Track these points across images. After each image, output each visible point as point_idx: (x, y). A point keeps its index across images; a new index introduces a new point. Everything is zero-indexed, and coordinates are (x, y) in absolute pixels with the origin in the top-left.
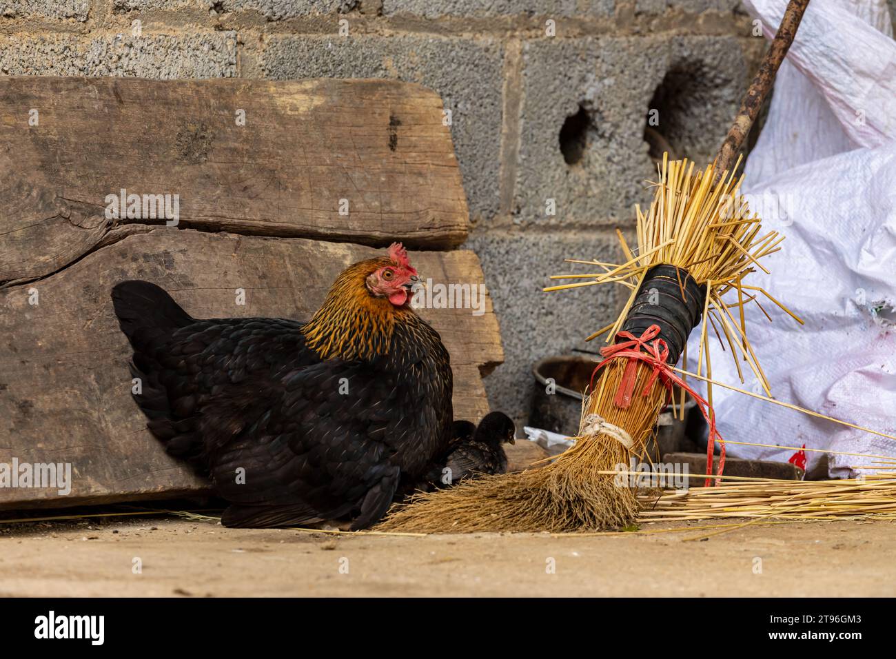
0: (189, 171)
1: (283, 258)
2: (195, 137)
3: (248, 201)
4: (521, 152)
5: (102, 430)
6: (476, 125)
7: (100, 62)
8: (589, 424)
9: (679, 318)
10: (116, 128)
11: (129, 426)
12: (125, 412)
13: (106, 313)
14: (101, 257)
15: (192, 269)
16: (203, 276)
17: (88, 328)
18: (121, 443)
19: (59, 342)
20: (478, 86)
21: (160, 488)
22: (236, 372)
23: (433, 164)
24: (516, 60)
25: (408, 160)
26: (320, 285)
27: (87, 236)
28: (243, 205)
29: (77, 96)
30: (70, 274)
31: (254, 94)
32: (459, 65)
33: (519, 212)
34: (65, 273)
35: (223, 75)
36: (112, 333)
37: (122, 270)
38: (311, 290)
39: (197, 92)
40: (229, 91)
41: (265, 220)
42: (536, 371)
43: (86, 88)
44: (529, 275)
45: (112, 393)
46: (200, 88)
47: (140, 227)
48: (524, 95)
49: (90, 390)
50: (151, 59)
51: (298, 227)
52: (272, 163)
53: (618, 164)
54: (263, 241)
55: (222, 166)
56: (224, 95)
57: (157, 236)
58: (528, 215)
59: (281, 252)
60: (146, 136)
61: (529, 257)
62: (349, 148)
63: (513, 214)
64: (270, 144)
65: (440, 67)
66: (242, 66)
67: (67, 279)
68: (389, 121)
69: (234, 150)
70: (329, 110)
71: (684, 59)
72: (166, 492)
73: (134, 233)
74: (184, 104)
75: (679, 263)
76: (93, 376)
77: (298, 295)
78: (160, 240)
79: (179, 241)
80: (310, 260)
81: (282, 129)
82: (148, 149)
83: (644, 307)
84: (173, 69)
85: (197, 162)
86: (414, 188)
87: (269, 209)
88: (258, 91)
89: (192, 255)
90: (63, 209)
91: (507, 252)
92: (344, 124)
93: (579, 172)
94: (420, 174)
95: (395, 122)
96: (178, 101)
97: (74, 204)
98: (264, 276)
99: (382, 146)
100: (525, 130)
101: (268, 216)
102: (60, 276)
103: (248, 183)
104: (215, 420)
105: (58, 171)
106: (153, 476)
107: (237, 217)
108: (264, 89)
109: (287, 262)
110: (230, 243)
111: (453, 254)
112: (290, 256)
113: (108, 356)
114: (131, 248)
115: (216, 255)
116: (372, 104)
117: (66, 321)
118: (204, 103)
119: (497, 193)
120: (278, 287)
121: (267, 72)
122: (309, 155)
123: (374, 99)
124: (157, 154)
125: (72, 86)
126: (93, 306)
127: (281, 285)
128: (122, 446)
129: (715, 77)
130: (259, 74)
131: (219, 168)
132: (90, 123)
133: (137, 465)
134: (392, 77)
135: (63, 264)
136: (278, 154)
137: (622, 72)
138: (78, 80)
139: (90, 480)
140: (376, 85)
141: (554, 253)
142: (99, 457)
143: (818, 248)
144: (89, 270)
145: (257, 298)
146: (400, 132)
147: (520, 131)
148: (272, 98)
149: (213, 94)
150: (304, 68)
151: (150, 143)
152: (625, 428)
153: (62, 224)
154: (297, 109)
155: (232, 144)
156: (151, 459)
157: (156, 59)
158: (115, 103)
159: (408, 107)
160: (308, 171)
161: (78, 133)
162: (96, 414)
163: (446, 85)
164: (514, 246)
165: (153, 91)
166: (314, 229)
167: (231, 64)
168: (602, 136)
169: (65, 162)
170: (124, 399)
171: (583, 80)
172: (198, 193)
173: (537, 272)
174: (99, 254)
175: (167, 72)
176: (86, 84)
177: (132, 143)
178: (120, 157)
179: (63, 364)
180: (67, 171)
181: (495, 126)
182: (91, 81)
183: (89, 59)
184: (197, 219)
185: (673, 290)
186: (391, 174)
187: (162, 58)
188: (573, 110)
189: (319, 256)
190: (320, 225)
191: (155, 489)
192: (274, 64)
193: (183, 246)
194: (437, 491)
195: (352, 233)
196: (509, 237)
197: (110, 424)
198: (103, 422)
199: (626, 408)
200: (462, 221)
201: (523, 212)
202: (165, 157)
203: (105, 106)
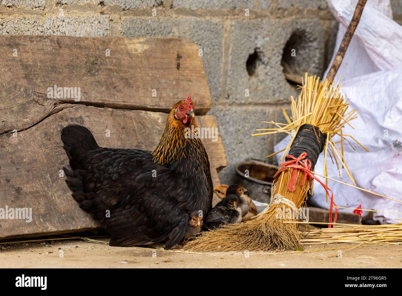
0: (90, 79)
1: (132, 119)
2: (93, 64)
3: (117, 93)
4: (230, 70)
5: (53, 200)
6: (212, 58)
7: (50, 28)
8: (276, 199)
9: (314, 149)
10: (58, 59)
11: (65, 198)
12: (63, 192)
13: (54, 145)
14: (52, 119)
15: (92, 125)
16: (97, 128)
17: (46, 153)
18: (62, 207)
19: (33, 159)
20: (212, 41)
21: (79, 228)
22: (115, 175)
23: (196, 76)
24: (228, 29)
25: (185, 74)
26: (148, 132)
27: (45, 109)
28: (114, 95)
29: (40, 44)
30: (38, 127)
31: (118, 44)
32: (205, 31)
33: (229, 97)
34: (36, 126)
35: (104, 35)
36: (57, 155)
37: (61, 125)
38: (144, 134)
39: (94, 42)
40: (107, 42)
41: (124, 102)
42: (237, 169)
43: (44, 40)
44: (233, 126)
45: (57, 183)
46: (95, 41)
47: (69, 105)
48: (231, 45)
49: (48, 181)
50: (72, 27)
51: (138, 105)
52: (126, 75)
53: (270, 75)
54: (123, 112)
55: (105, 77)
56: (105, 44)
57: (77, 109)
58: (233, 98)
59: (131, 117)
60: (71, 63)
61: (233, 117)
62: (159, 69)
63: (226, 98)
64: (126, 67)
65: (197, 32)
66: (112, 31)
67: (37, 130)
68: (176, 56)
69: (110, 70)
70: (151, 51)
71: (298, 29)
72: (82, 229)
73: (66, 108)
74: (88, 48)
75: (314, 124)
76: (49, 175)
77: (139, 136)
78: (78, 111)
79: (86, 112)
80: (144, 120)
81: (130, 60)
82: (72, 69)
83: (299, 144)
84: (82, 32)
85: (94, 75)
86: (187, 87)
87: (125, 97)
88: (120, 42)
89: (92, 118)
90: (35, 97)
91: (224, 115)
92: (157, 58)
93: (254, 79)
94: (190, 81)
95: (179, 57)
96: (85, 47)
97: (40, 95)
98: (123, 128)
99: (173, 68)
100: (232, 60)
101: (125, 100)
102: (34, 128)
103: (116, 85)
104: (104, 197)
105: (33, 79)
106: (76, 222)
107: (111, 101)
108: (123, 42)
109: (134, 121)
110: (108, 113)
111: (204, 118)
112: (135, 118)
113: (55, 166)
114: (65, 115)
115: (103, 118)
116: (169, 48)
117: (36, 149)
118: (96, 48)
119: (220, 89)
120: (130, 133)
121: (123, 33)
122: (143, 72)
123: (170, 46)
124: (76, 71)
125: (38, 39)
126: (49, 142)
127: (131, 132)
128: (62, 208)
129: (311, 37)
130: (119, 34)
131: (104, 78)
132: (46, 57)
133: (69, 217)
134: (176, 36)
135: (35, 123)
136: (129, 71)
137: (272, 35)
138: (41, 37)
139: (48, 224)
140: (170, 40)
141: (243, 116)
142: (52, 213)
143: (364, 115)
144: (46, 125)
145: (121, 138)
146: (181, 61)
147: (230, 60)
148: (126, 45)
149: (101, 44)
150: (139, 32)
151: (73, 66)
152: (293, 201)
153: (34, 104)
154: (137, 51)
155: (109, 67)
156: (75, 214)
157: (75, 27)
158: (58, 47)
159: (184, 50)
160: (142, 79)
161: (41, 61)
162: (50, 193)
163: (199, 40)
164: (227, 112)
165: (74, 42)
166: (145, 106)
167: (107, 30)
168: (263, 63)
169: (35, 74)
170: (62, 185)
171: (256, 38)
172: (94, 89)
173: (236, 124)
174: (51, 118)
175: (79, 33)
176: (45, 39)
177: (65, 66)
178: (60, 73)
179: (35, 170)
180: (36, 79)
181: (219, 59)
182: (47, 37)
183: (45, 27)
184: (94, 102)
185: (312, 136)
186: (178, 80)
187: (77, 27)
188: (252, 52)
189: (147, 118)
190: (148, 104)
191: (77, 228)
192: (126, 30)
193: (88, 114)
194: (209, 230)
195: (161, 108)
196: (224, 109)
197: (57, 198)
198: (53, 197)
199: (293, 192)
200: (208, 102)
201: (231, 97)
202: (80, 73)
203: (53, 49)
